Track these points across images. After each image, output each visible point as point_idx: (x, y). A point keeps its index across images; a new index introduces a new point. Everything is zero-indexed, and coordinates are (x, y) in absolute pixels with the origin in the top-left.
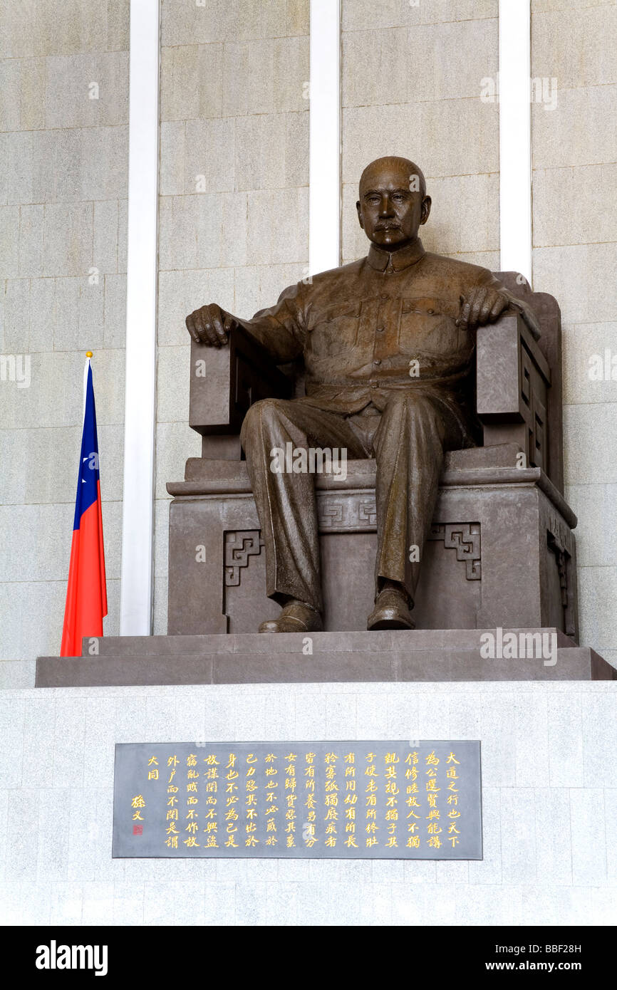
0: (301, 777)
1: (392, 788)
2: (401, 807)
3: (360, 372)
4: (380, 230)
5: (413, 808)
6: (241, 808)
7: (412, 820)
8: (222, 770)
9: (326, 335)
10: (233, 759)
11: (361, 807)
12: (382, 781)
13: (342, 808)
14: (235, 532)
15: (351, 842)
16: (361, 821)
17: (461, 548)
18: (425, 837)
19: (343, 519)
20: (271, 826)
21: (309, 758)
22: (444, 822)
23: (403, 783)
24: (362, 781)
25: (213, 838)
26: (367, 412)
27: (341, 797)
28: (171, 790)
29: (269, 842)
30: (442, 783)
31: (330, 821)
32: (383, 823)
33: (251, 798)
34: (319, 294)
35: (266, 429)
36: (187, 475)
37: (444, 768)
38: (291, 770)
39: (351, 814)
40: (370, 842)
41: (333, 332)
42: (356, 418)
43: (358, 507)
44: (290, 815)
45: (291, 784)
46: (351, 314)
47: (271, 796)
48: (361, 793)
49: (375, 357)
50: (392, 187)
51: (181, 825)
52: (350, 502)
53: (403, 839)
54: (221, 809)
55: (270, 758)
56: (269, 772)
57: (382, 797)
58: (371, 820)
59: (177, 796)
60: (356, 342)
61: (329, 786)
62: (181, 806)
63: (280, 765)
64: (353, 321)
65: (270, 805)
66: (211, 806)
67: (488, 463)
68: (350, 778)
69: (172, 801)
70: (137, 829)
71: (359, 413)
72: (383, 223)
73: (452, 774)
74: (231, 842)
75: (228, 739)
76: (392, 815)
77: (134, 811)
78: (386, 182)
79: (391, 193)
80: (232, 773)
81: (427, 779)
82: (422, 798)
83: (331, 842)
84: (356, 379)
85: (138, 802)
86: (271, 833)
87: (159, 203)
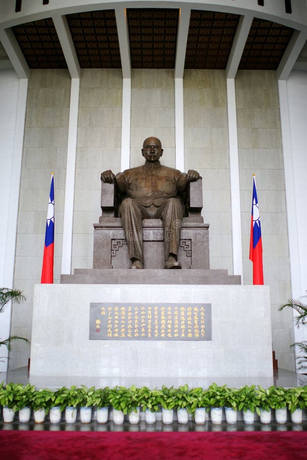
0: (153, 315)
1: (182, 318)
2: (186, 324)
3: (148, 195)
4: (150, 156)
5: (190, 325)
6: (133, 324)
7: (189, 328)
8: (127, 312)
9: (135, 185)
10: (130, 308)
11: (173, 324)
12: (179, 316)
13: (167, 324)
14: (114, 239)
15: (169, 335)
16: (173, 329)
17: (185, 247)
18: (193, 333)
19: (149, 237)
20: (143, 330)
21: (156, 308)
22: (200, 329)
23: (186, 316)
24: (173, 316)
25: (123, 334)
26: (151, 207)
27: (166, 321)
28: (110, 318)
29: (142, 335)
30: (199, 316)
31: (162, 328)
32: (180, 329)
33: (136, 321)
34: (132, 173)
35: (129, 207)
36: (100, 221)
37: (199, 312)
38: (149, 312)
39: (169, 326)
40: (176, 335)
41: (138, 184)
42: (148, 208)
43: (154, 234)
44: (149, 327)
45: (150, 317)
46: (143, 179)
47: (143, 321)
48: (173, 320)
49: (152, 191)
50: (154, 145)
51: (113, 329)
52: (151, 232)
53: (186, 335)
54: (126, 325)
55: (142, 308)
56: (143, 313)
57: (180, 321)
58: (176, 328)
59: (111, 320)
60: (145, 187)
61: (163, 317)
62: (113, 324)
63: (146, 310)
64: (144, 181)
65: (142, 323)
66: (123, 323)
67: (194, 222)
68: (169, 315)
69: (109, 322)
70: (98, 330)
71: (149, 207)
72: (151, 154)
73: (202, 314)
74: (129, 335)
75: (129, 302)
76: (183, 327)
77: (97, 325)
78: (153, 143)
79: (154, 146)
80: (130, 313)
81: (194, 315)
82: (193, 321)
83: (163, 335)
84: (147, 197)
85: (98, 322)
86: (143, 332)
87: (76, 149)
